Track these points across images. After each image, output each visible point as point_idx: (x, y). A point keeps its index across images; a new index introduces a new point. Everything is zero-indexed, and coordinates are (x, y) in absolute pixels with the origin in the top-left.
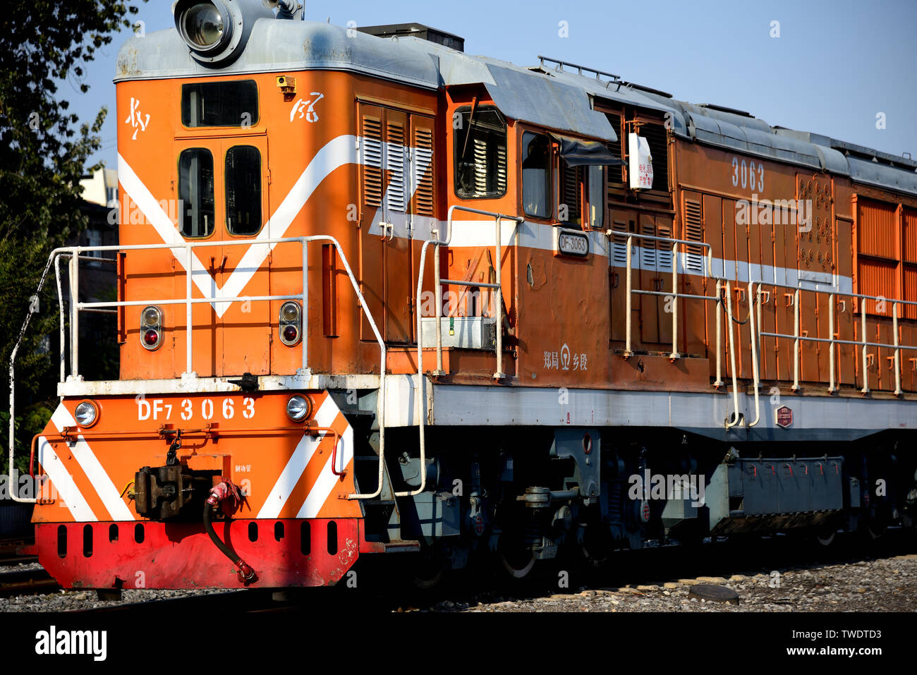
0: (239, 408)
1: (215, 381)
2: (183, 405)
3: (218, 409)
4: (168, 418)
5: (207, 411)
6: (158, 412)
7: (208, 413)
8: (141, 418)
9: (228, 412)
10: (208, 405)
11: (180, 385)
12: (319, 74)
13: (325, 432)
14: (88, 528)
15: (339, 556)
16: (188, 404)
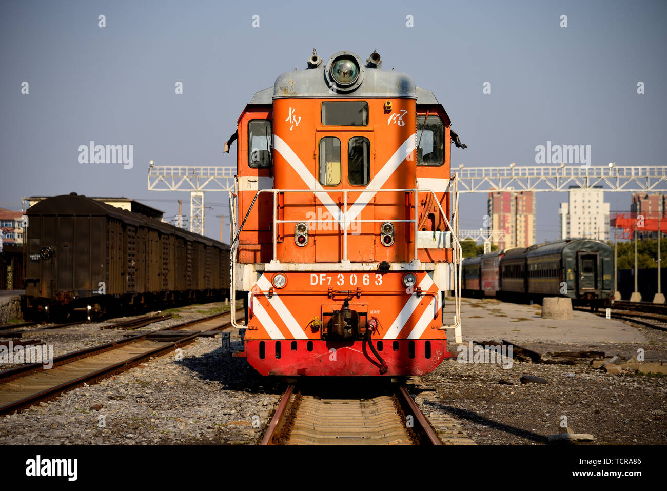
0: (373, 280)
1: (362, 265)
2: (338, 277)
3: (360, 280)
4: (329, 284)
5: (353, 281)
6: (323, 281)
7: (353, 282)
8: (312, 283)
9: (366, 282)
10: (354, 278)
11: (341, 267)
12: (404, 101)
13: (425, 293)
14: (278, 343)
15: (432, 359)
16: (341, 277)
